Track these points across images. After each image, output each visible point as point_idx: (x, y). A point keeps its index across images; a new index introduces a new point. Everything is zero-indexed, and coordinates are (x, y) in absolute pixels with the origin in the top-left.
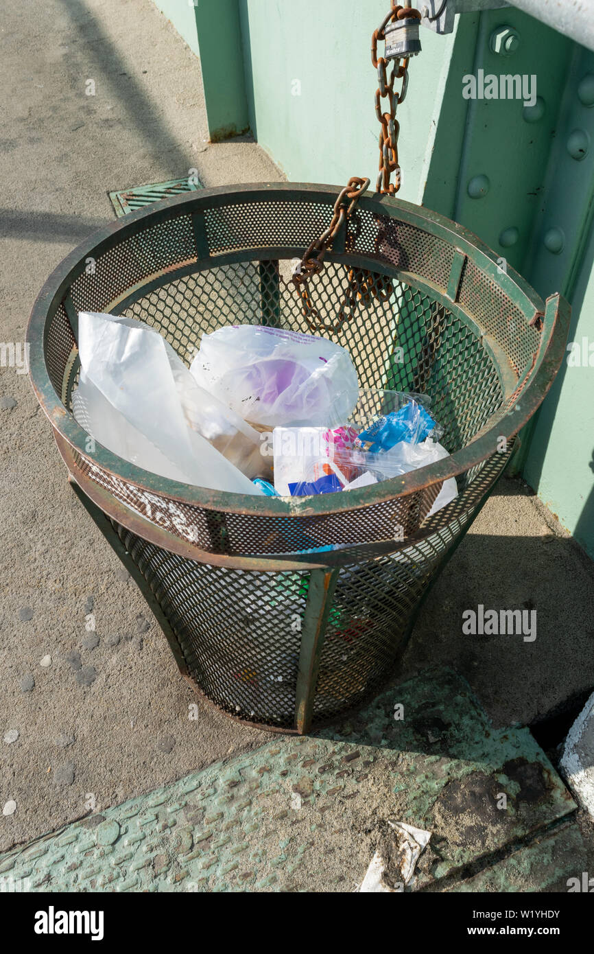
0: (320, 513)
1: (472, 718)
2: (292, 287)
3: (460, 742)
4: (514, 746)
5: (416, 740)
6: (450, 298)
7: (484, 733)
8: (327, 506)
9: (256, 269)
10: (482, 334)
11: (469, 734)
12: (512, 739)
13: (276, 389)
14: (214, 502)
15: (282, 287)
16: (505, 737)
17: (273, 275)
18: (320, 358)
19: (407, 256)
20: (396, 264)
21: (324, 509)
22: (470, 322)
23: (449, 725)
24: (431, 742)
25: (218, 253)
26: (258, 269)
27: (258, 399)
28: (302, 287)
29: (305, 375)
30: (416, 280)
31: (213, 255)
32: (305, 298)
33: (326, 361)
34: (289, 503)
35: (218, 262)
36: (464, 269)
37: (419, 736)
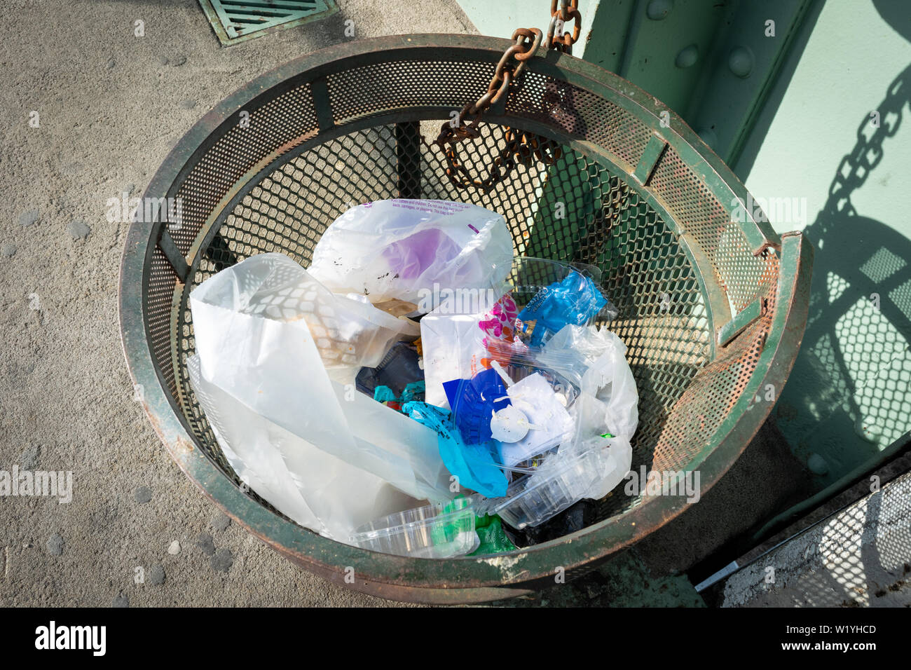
0: (537, 576)
1: (630, 568)
2: (436, 148)
3: (620, 595)
4: (674, 595)
5: (576, 597)
6: (638, 180)
7: (643, 583)
8: (545, 566)
9: (391, 131)
10: (680, 232)
11: (629, 587)
12: (671, 588)
13: (417, 260)
14: (406, 575)
15: (423, 149)
16: (665, 587)
17: (412, 137)
18: (470, 226)
19: (585, 125)
20: (570, 131)
21: (541, 571)
22: (664, 213)
23: (608, 578)
24: (591, 597)
25: (344, 120)
26: (395, 131)
27: (397, 276)
28: (447, 146)
29: (454, 250)
30: (594, 152)
31: (338, 123)
32: (451, 157)
33: (477, 232)
34: (499, 566)
35: (346, 130)
36: (662, 154)
37: (578, 593)
